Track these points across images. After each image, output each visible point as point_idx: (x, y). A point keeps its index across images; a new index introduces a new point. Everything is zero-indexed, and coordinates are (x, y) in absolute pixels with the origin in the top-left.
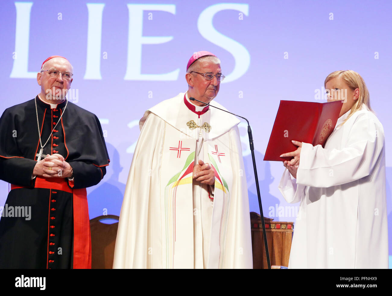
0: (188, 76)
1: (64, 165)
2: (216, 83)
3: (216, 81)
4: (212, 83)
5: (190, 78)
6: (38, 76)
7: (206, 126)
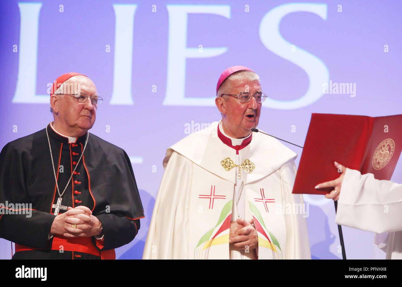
0: (219, 100)
1: (92, 220)
2: (255, 106)
3: (255, 104)
4: (249, 107)
5: (221, 103)
6: (51, 100)
7: (247, 164)
